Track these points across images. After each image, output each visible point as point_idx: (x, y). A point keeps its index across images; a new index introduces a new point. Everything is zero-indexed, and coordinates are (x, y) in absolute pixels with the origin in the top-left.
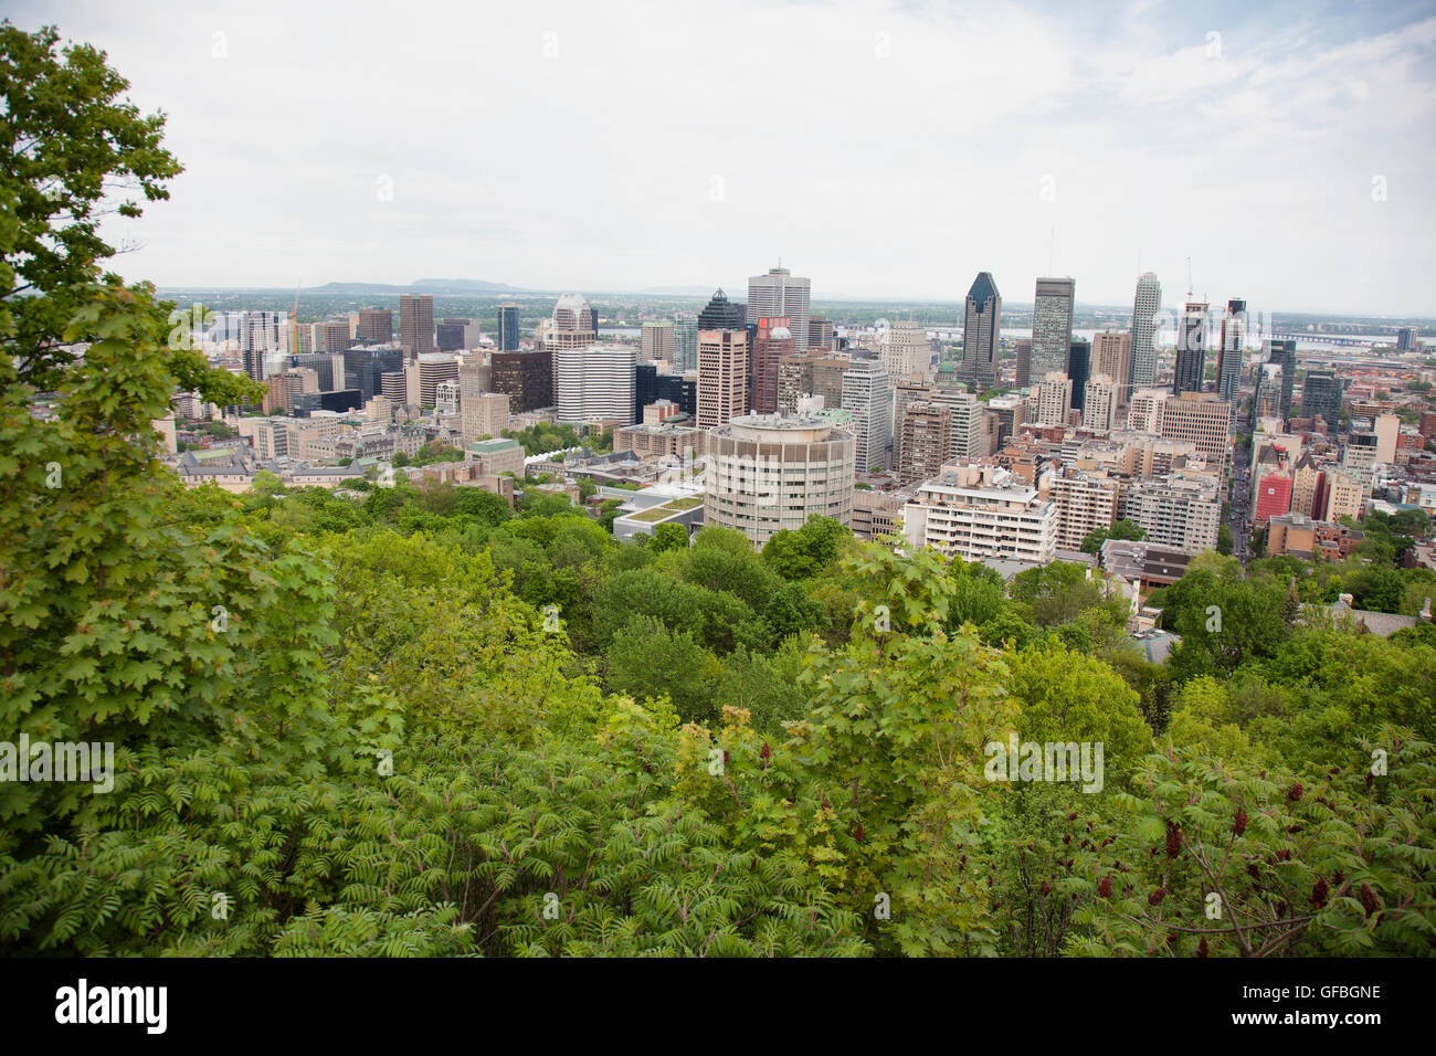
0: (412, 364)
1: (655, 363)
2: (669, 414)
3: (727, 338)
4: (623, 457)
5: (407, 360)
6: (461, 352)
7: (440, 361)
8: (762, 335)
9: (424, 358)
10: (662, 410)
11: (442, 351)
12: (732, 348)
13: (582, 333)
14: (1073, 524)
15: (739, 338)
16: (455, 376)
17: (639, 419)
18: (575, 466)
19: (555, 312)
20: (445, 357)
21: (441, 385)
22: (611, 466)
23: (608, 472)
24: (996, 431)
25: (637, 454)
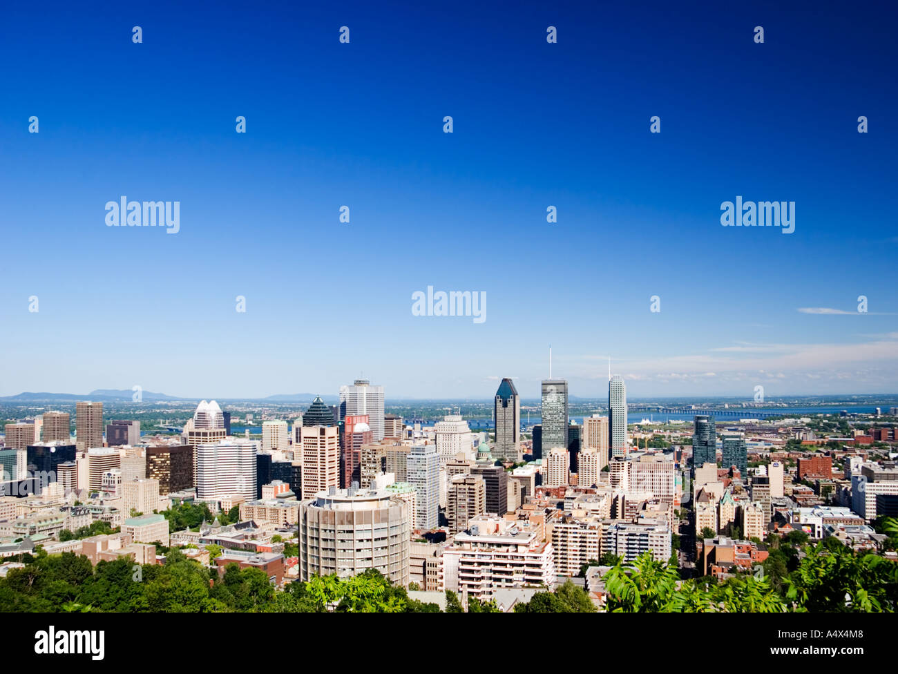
0: (83, 456)
1: (271, 452)
2: (282, 491)
3: (323, 432)
4: (246, 525)
5: (79, 455)
6: (124, 446)
7: (106, 454)
8: (348, 429)
9: (93, 452)
10: (276, 488)
11: (110, 445)
12: (327, 440)
13: (216, 431)
14: (572, 561)
15: (332, 431)
16: (117, 466)
17: (259, 496)
18: (208, 534)
19: (196, 415)
20: (111, 451)
21: (106, 473)
22: (235, 533)
23: (232, 538)
24: (519, 492)
25: (257, 523)
